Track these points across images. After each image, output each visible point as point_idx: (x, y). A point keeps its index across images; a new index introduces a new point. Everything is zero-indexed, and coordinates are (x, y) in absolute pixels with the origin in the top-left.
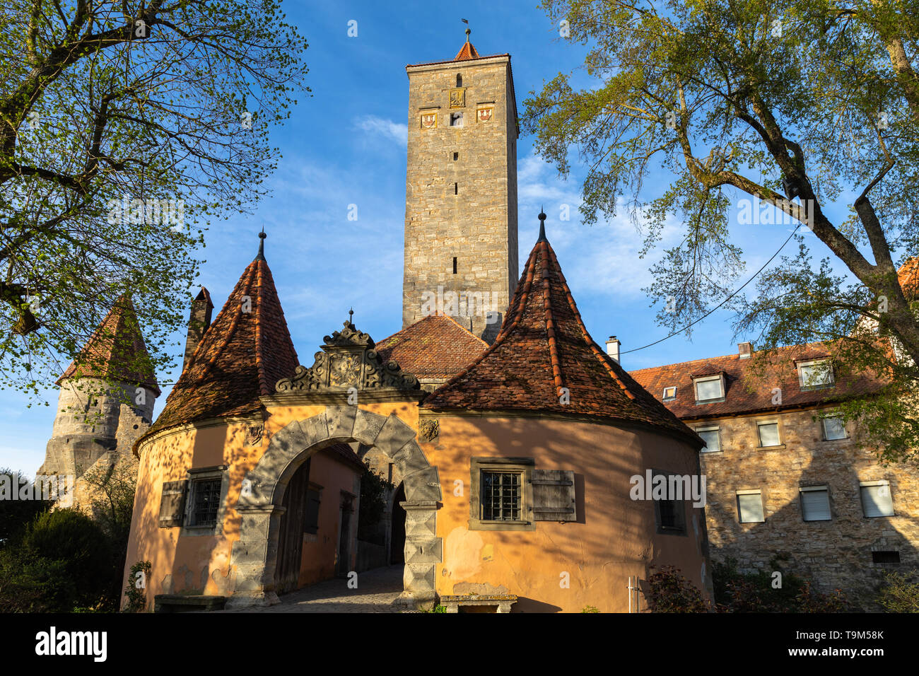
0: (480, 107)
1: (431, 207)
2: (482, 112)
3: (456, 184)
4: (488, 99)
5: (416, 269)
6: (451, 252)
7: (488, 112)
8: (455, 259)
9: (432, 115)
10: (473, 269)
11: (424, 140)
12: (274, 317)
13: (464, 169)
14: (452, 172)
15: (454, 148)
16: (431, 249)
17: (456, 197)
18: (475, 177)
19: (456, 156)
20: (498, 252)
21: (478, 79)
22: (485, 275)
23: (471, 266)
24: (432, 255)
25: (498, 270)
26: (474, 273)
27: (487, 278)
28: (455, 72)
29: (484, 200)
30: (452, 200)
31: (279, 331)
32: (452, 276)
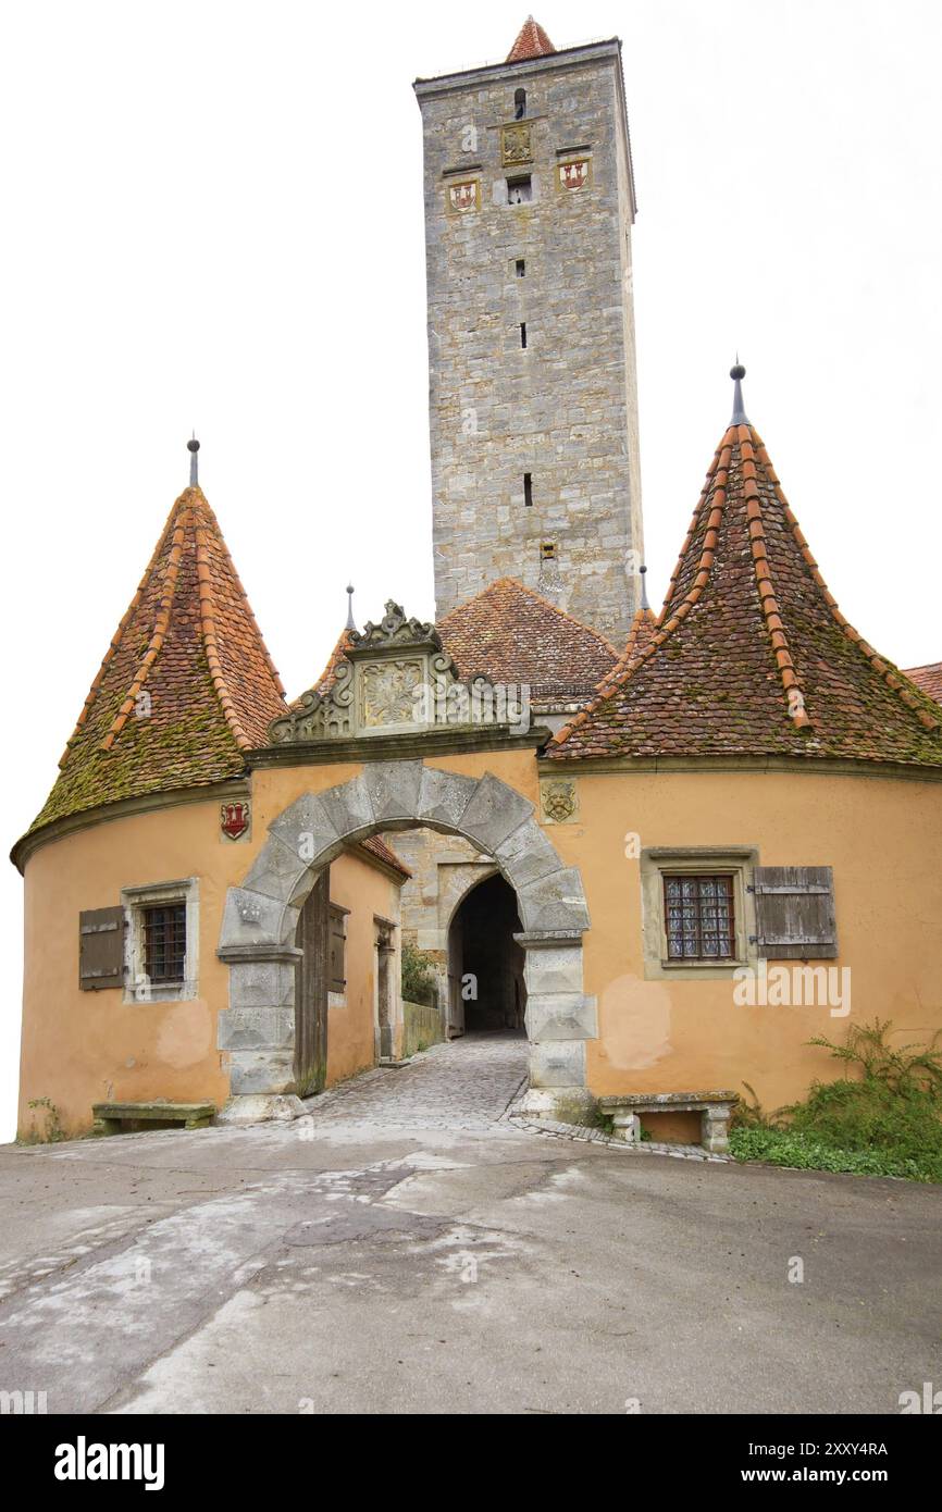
0: (564, 159)
1: (477, 376)
2: (568, 170)
3: (523, 326)
4: (579, 141)
5: (454, 501)
6: (520, 463)
7: (579, 168)
8: (528, 478)
9: (468, 185)
10: (563, 496)
11: (457, 237)
12: (232, 603)
13: (537, 293)
14: (512, 302)
15: (517, 251)
16: (481, 460)
17: (525, 353)
18: (557, 310)
19: (521, 265)
20: (609, 458)
21: (557, 99)
22: (586, 505)
23: (557, 490)
24: (484, 472)
25: (610, 495)
26: (564, 502)
27: (590, 511)
28: (512, 89)
29: (579, 355)
30: (517, 361)
31: (242, 628)
32: (525, 510)
